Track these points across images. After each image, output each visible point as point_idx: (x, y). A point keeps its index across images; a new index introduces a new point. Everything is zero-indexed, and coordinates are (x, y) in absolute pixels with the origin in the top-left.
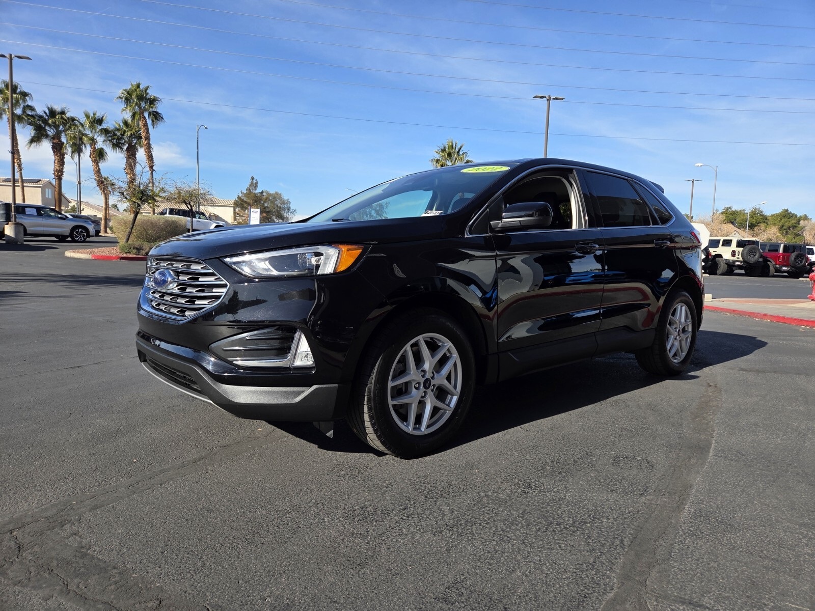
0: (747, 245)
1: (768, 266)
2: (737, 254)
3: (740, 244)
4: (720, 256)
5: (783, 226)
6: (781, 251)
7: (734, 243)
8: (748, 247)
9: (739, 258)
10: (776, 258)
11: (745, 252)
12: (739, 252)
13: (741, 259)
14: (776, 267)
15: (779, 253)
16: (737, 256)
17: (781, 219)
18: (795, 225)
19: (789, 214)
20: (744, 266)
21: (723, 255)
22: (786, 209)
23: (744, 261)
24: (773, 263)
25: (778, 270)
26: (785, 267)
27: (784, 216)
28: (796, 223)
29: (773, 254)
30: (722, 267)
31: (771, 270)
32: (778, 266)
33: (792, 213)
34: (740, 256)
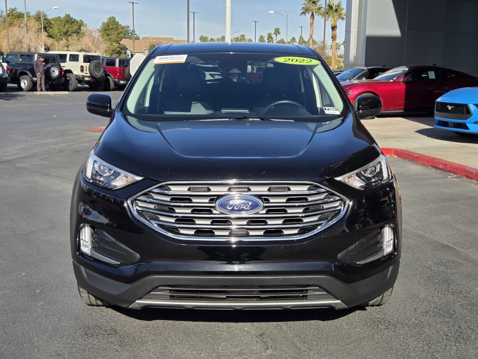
0: (92, 60)
1: (108, 80)
2: (85, 69)
3: (87, 59)
4: (70, 71)
5: (67, 32)
6: (117, 65)
7: (81, 58)
8: (94, 62)
9: (86, 73)
10: (114, 72)
11: (92, 67)
12: (86, 67)
13: (89, 75)
14: (115, 81)
15: (116, 68)
16: (85, 72)
17: (65, 25)
18: (77, 30)
19: (71, 19)
20: (92, 81)
21: (73, 71)
22: (68, 14)
23: (92, 76)
24: (113, 77)
25: (116, 84)
26: (122, 81)
27: (67, 22)
28: (78, 29)
29: (110, 67)
30: (74, 83)
31: (111, 84)
32: (116, 80)
33: (74, 18)
34: (88, 72)
